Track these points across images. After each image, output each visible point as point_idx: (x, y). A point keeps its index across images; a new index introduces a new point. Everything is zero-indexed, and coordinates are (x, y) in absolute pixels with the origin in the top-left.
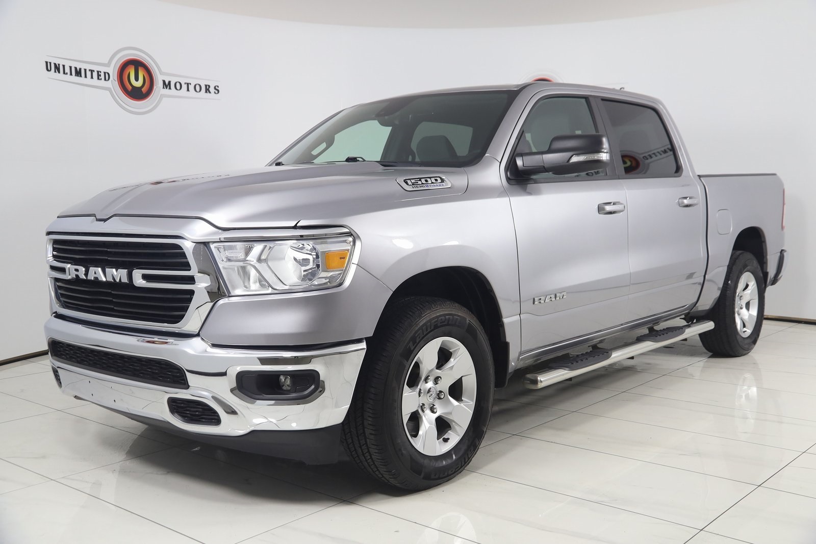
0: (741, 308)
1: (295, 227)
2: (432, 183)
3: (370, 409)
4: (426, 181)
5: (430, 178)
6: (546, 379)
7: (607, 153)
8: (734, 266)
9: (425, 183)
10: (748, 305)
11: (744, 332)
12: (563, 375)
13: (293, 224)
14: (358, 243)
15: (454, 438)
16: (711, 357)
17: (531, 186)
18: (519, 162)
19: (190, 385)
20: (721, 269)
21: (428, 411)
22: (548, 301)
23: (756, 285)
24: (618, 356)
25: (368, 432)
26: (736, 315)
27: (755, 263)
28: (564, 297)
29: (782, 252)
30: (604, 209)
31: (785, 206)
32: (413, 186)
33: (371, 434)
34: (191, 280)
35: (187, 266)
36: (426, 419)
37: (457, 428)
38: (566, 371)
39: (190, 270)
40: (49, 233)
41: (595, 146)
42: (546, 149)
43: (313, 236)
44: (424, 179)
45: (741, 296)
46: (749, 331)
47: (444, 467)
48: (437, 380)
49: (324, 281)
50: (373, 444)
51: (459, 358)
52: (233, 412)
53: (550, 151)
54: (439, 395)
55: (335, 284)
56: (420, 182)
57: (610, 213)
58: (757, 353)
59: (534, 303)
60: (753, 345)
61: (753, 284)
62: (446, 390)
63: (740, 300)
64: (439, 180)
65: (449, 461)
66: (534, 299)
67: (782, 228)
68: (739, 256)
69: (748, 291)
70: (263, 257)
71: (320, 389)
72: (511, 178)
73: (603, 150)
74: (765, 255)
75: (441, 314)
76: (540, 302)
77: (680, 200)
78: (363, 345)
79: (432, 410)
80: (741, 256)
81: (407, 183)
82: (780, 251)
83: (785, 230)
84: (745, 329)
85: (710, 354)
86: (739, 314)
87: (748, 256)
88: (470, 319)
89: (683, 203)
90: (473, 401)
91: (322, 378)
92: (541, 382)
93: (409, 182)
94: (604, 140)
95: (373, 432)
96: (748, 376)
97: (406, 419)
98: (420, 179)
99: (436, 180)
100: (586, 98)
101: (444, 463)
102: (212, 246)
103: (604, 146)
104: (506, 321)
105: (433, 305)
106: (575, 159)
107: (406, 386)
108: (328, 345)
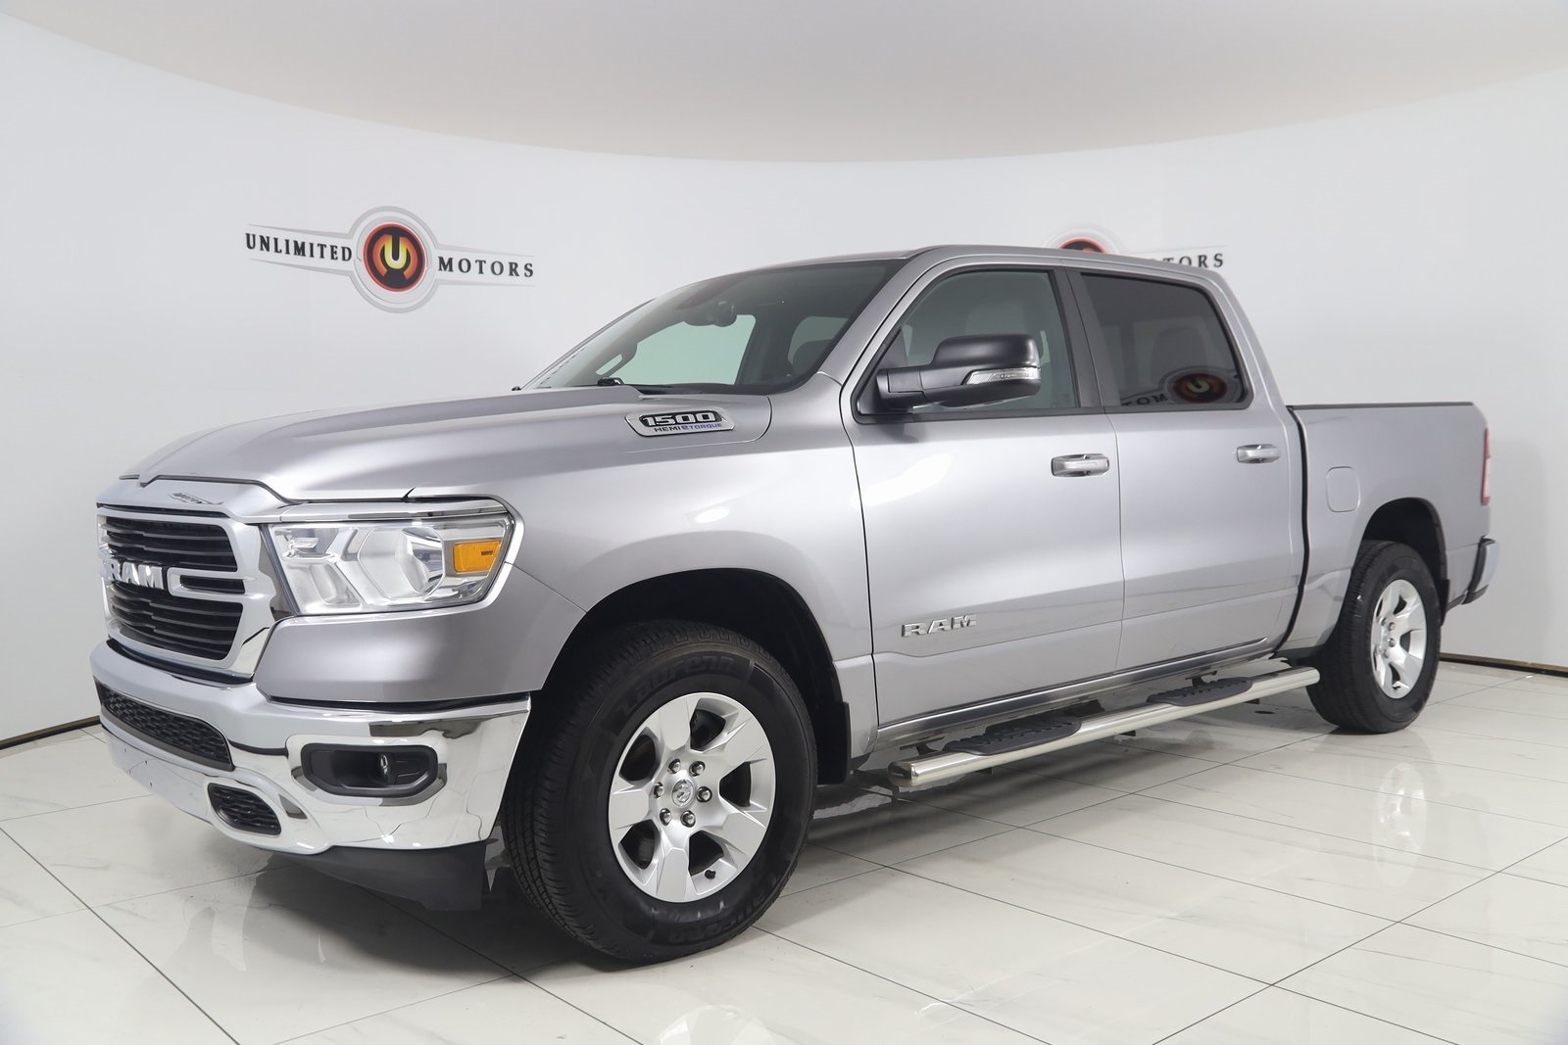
0: (1392, 645)
1: (405, 499)
2: (697, 422)
3: (542, 816)
4: (685, 419)
5: (694, 413)
6: (927, 772)
7: (1035, 367)
8: (1369, 570)
9: (682, 421)
10: (1405, 641)
11: (1395, 688)
12: (965, 763)
13: (401, 494)
14: (520, 528)
15: (726, 871)
16: (1334, 732)
17: (910, 427)
18: (883, 385)
19: (235, 764)
20: (1337, 574)
21: (675, 824)
22: (936, 630)
23: (1420, 604)
24: (1091, 730)
25: (541, 856)
26: (1379, 658)
27: (1417, 563)
28: (971, 624)
29: (1483, 542)
30: (1062, 467)
31: (1489, 462)
32: (657, 428)
33: (545, 860)
34: (238, 587)
35: (230, 563)
36: (669, 837)
37: (732, 852)
38: (976, 757)
39: (235, 570)
40: (100, 505)
41: (1015, 355)
42: (928, 361)
43: (443, 513)
44: (680, 416)
45: (1391, 624)
46: (1405, 687)
47: (699, 921)
48: (694, 768)
49: (450, 593)
50: (550, 879)
51: (737, 730)
52: (298, 814)
53: (935, 365)
54: (701, 794)
55: (470, 598)
56: (672, 421)
57: (1080, 473)
58: (1424, 727)
59: (903, 634)
60: (1414, 713)
61: (1414, 603)
62: (716, 786)
63: (1390, 630)
64: (712, 417)
65: (711, 913)
66: (903, 627)
67: (1484, 500)
68: (1381, 550)
69: (1404, 615)
70: (350, 550)
71: (437, 781)
72: (862, 412)
73: (1028, 363)
74: (1441, 549)
75: (693, 651)
76: (918, 633)
77: (1240, 451)
78: (527, 705)
79: (685, 820)
80: (1385, 550)
81: (645, 423)
82: (1478, 541)
83: (1491, 504)
84: (1398, 683)
85: (1334, 727)
86: (1385, 656)
87: (1401, 552)
88: (756, 660)
89: (1245, 455)
90: (768, 807)
91: (440, 760)
92: (917, 775)
93: (651, 421)
94: (1031, 345)
95: (548, 858)
96: (1405, 768)
97: (617, 835)
98: (673, 416)
99: (706, 417)
100: (1049, 271)
101: (699, 915)
102: (272, 530)
103: (1032, 357)
104: (840, 665)
105: (678, 637)
106: (977, 379)
107: (618, 780)
108: (455, 703)
